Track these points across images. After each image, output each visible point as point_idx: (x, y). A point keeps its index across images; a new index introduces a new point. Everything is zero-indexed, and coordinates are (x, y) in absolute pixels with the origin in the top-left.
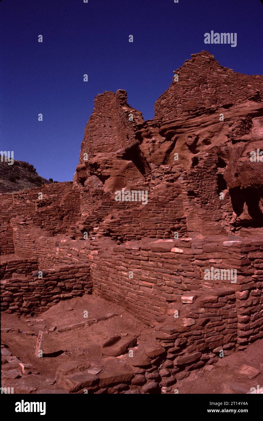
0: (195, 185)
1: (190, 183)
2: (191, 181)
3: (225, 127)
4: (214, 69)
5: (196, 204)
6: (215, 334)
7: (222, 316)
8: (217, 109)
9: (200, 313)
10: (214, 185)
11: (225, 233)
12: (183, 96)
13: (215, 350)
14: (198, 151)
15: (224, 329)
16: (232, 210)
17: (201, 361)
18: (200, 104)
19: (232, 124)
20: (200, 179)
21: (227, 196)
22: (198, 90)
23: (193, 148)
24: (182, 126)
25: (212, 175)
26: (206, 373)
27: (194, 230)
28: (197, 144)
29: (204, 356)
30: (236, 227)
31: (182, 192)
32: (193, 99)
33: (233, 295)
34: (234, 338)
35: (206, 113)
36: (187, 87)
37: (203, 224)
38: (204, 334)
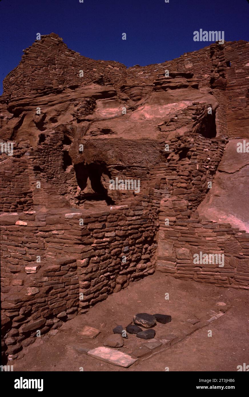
0: (41, 161)
1: (36, 158)
2: (37, 157)
3: (70, 107)
4: (62, 51)
5: (41, 178)
6: (58, 301)
7: (65, 283)
8: (64, 90)
9: (43, 282)
10: (60, 161)
11: (69, 206)
12: (32, 75)
13: (58, 315)
14: (45, 129)
15: (67, 295)
16: (77, 185)
17: (46, 327)
18: (48, 83)
19: (77, 104)
20: (46, 155)
21: (72, 171)
22: (47, 70)
23: (40, 125)
24: (29, 103)
25: (58, 152)
26: (51, 338)
27: (40, 204)
28: (45, 122)
29: (49, 321)
30: (81, 200)
31: (28, 167)
32: (42, 78)
33: (74, 263)
34: (76, 303)
35: (53, 93)
36: (36, 67)
37: (48, 198)
38: (48, 301)
